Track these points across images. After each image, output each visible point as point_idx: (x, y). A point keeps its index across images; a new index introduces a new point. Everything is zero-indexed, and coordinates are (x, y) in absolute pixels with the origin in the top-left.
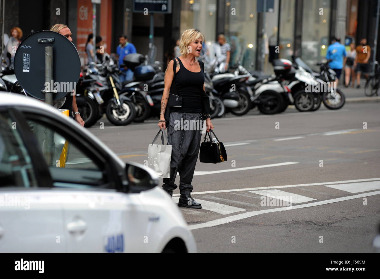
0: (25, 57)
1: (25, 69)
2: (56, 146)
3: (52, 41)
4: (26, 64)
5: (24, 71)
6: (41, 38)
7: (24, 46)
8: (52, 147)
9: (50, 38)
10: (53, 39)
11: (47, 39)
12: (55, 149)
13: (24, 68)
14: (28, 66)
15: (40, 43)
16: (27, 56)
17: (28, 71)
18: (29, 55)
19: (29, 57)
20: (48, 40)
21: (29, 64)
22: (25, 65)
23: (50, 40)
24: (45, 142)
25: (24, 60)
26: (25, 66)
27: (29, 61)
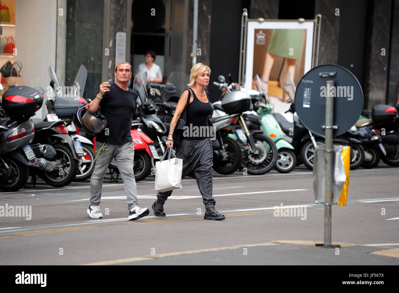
0: (306, 92)
1: (306, 104)
2: (336, 183)
3: (333, 75)
4: (307, 99)
5: (305, 106)
6: (322, 72)
7: (305, 80)
8: (332, 184)
9: (332, 71)
10: (335, 72)
11: (328, 73)
12: (336, 186)
13: (304, 103)
14: (309, 101)
15: (321, 77)
16: (308, 91)
17: (308, 106)
18: (310, 90)
19: (310, 92)
20: (330, 74)
21: (310, 99)
22: (305, 100)
23: (332, 74)
24: (325, 179)
25: (305, 95)
26: (306, 102)
27: (309, 96)
